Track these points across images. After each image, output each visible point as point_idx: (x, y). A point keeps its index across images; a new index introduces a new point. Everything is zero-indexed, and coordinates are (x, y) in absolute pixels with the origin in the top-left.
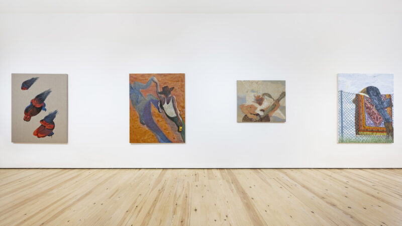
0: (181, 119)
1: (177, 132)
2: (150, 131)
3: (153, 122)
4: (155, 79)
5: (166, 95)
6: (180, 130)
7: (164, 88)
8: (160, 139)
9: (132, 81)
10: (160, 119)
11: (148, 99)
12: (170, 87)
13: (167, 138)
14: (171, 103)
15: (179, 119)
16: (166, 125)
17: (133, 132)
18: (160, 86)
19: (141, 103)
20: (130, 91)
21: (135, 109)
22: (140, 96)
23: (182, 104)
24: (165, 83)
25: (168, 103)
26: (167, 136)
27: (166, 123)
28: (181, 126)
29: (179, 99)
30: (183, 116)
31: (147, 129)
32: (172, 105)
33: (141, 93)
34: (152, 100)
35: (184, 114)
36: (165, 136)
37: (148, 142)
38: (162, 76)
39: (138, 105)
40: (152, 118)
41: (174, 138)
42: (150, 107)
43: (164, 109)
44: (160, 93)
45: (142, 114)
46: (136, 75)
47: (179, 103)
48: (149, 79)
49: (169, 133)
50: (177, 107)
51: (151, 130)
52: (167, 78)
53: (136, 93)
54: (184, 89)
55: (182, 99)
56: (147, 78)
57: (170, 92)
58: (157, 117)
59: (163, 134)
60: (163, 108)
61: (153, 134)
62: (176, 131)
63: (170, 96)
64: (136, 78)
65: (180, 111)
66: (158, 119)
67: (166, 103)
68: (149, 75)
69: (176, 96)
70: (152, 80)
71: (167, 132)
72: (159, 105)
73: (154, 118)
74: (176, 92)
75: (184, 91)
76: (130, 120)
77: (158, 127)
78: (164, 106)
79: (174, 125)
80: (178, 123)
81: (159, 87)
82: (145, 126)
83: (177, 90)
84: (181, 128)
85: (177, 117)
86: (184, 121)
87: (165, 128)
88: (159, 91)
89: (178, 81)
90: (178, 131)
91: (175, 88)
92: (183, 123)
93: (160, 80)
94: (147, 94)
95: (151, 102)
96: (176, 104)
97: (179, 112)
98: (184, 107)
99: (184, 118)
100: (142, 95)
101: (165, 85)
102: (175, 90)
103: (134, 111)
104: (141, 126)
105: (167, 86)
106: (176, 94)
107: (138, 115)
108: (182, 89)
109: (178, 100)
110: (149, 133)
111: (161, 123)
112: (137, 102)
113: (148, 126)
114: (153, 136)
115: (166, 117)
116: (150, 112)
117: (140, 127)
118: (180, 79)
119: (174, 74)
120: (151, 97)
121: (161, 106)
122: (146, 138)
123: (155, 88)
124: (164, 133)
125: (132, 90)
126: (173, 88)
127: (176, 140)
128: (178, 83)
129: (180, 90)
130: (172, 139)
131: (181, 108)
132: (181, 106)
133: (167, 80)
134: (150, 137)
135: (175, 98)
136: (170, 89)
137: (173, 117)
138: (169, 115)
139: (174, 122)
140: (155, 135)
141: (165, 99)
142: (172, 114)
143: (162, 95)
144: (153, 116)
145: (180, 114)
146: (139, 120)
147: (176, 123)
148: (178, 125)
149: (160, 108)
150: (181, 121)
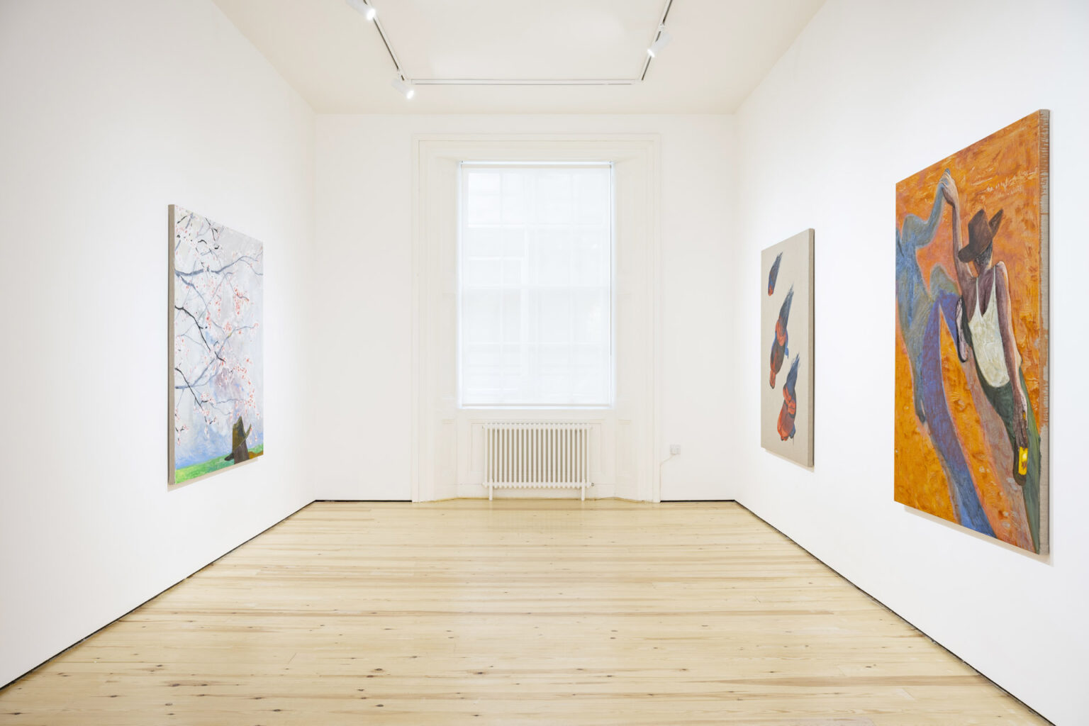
0: (1024, 401)
1: (1011, 480)
2: (935, 454)
3: (945, 413)
4: (951, 186)
5: (980, 266)
6: (1022, 471)
7: (973, 227)
8: (960, 502)
11: (932, 294)
12: (990, 214)
14: (992, 305)
15: (1016, 400)
16: (978, 428)
19: (918, 318)
21: (905, 347)
22: (915, 279)
23: (1027, 311)
24: (976, 197)
25: (983, 311)
26: (980, 492)
27: (978, 421)
28: (1025, 445)
29: (1017, 277)
31: (929, 442)
32: (995, 314)
33: (917, 269)
34: (943, 296)
36: (973, 490)
37: (932, 512)
38: (969, 159)
39: (913, 327)
40: (942, 392)
41: (1000, 513)
42: (937, 332)
43: (971, 344)
44: (963, 255)
46: (908, 181)
48: (937, 190)
49: (985, 476)
50: (1009, 330)
51: (939, 449)
52: (983, 162)
53: (907, 271)
55: (1028, 278)
56: (931, 186)
57: (990, 245)
58: (954, 385)
59: (969, 480)
60: (968, 339)
61: (944, 473)
62: (1008, 473)
63: (989, 266)
64: (907, 200)
65: (1019, 348)
66: (957, 394)
68: (938, 168)
69: (1010, 260)
70: (943, 191)
71: (982, 470)
72: (959, 321)
73: (946, 386)
74: (1011, 236)
77: (954, 437)
78: (972, 325)
79: (1001, 435)
81: (959, 223)
82: (926, 425)
83: (1013, 226)
84: (1024, 456)
85: (1011, 386)
88: (961, 244)
89: (1017, 169)
90: (1015, 471)
92: (1031, 427)
93: (964, 182)
94: (932, 268)
95: (941, 311)
96: (1008, 308)
97: (1018, 361)
98: (1033, 329)
100: (919, 275)
101: (977, 208)
102: (1007, 226)
105: (982, 212)
107: (912, 373)
108: (1030, 216)
111: (965, 417)
112: (910, 311)
113: (933, 432)
115: (977, 384)
116: (938, 361)
117: (914, 433)
118: (1023, 155)
119: (1005, 131)
121: (966, 321)
122: (926, 488)
124: (973, 476)
126: (1000, 215)
127: (1007, 525)
128: (1015, 178)
129: (1023, 220)
130: (995, 512)
131: (1023, 331)
132: (1024, 319)
133: (982, 179)
134: (936, 486)
135: (1005, 271)
136: (991, 223)
137: (999, 388)
138: (987, 373)
139: (1000, 415)
140: (948, 477)
141: (975, 286)
142: (995, 372)
143: (966, 266)
144: (944, 380)
145: (1020, 370)
146: (913, 398)
147: (1007, 424)
148: (1015, 438)
149: (963, 339)
150: (1024, 411)
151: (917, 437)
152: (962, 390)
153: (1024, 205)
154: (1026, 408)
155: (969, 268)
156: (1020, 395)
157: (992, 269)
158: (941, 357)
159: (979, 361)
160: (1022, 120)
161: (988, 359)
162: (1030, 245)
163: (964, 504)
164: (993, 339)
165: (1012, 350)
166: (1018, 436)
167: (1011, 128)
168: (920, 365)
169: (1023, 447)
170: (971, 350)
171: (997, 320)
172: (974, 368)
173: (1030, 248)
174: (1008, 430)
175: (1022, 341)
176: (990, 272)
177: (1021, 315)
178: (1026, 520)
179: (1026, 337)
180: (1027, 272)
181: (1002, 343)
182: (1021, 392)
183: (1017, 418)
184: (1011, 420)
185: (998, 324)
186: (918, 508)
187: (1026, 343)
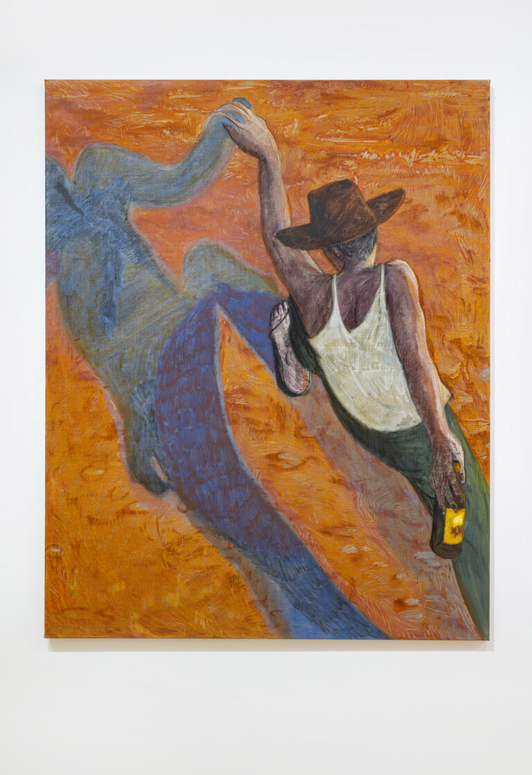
0: (458, 449)
1: (427, 555)
2: (204, 542)
3: (235, 471)
4: (255, 127)
5: (343, 258)
6: (449, 539)
7: (319, 200)
8: (287, 607)
9: (65, 141)
10: (291, 449)
11: (191, 287)
12: (370, 190)
13: (342, 602)
14: (376, 317)
15: (438, 447)
16: (341, 494)
17: (76, 547)
18: (293, 178)
19: (138, 321)
20: (51, 221)
21: (85, 367)
22: (127, 256)
23: (463, 330)
24: (332, 159)
25: (352, 321)
26: (341, 583)
28: (459, 505)
29: (440, 285)
30: (471, 429)
31: (184, 524)
32: (386, 332)
33: (135, 240)
34: (226, 295)
35: (482, 406)
36: (324, 581)
37: (195, 633)
38: (310, 97)
39: (119, 336)
40: (227, 443)
41: (400, 604)
42: (207, 348)
43: (318, 370)
45: (142, 405)
46: (96, 88)
47: (438, 321)
48: (206, 123)
49: (356, 558)
50: (423, 354)
51: (220, 533)
52: (349, 115)
53: (95, 239)
54: (483, 206)
55: (466, 290)
56: (185, 114)
57: (368, 232)
58: (268, 431)
59: (313, 566)
60: (310, 360)
61: (235, 568)
62: (417, 545)
63: (371, 260)
64: (95, 119)
65: (445, 380)
66: (274, 444)
67: (336, 318)
68: (208, 90)
69: (421, 260)
70: (228, 129)
71: (350, 549)
72: (280, 336)
73: (239, 437)
74: (423, 229)
75: (480, 225)
76: (50, 453)
78: (319, 343)
79: (401, 496)
80: (433, 481)
81: (280, 192)
82: (171, 500)
83: (428, 217)
84: (456, 519)
85: (429, 428)
86: (481, 462)
87: (329, 519)
88: (286, 222)
89: (439, 143)
90: (436, 542)
91: (416, 195)
92: (471, 481)
93: (293, 130)
94: (189, 247)
95: (220, 314)
96: (419, 326)
97: (440, 395)
98: (478, 355)
99: (479, 442)
100: (143, 253)
101: (337, 176)
102: (413, 214)
103: (82, 377)
104: (142, 501)
105: (347, 184)
106: (417, 242)
107: (116, 416)
108: (470, 210)
109: (430, 297)
110: (203, 562)
111: (297, 476)
112: (109, 309)
113: (192, 505)
114: (231, 580)
115: (337, 428)
116: (212, 394)
117: (126, 513)
118: (451, 127)
119: (409, 86)
120: (222, 265)
121: (300, 339)
122: (173, 599)
123: (253, 195)
124: (324, 561)
125: (69, 215)
126: (396, 197)
127: (415, 615)
128: (433, 153)
129: (453, 213)
130: (387, 604)
131: (455, 358)
132: (457, 342)
133: (346, 136)
134: (206, 591)
135: (410, 274)
136: (373, 203)
137: (396, 433)
138: (363, 413)
139: (397, 468)
140: (249, 574)
141: (330, 289)
142: (384, 410)
143: (303, 256)
144: (234, 422)
145: (447, 408)
146: (122, 454)
147: (415, 482)
148: (435, 499)
149: (292, 358)
150: (456, 462)
151: (137, 521)
152: (292, 438)
153: (457, 195)
154: (461, 458)
155: (312, 259)
156: (447, 441)
157: (376, 267)
158: (222, 387)
159: (340, 395)
160: (452, 82)
161: (365, 393)
162: (471, 248)
163: (298, 606)
164: (380, 365)
165: (428, 381)
166: (442, 495)
167: (426, 86)
168: (150, 400)
169: (454, 507)
170: (320, 382)
171: (390, 339)
172: (327, 406)
173: (469, 252)
174: (416, 489)
175: (453, 370)
176: (372, 271)
177: (450, 335)
178: (461, 601)
179: (462, 365)
180: (465, 281)
181: (402, 372)
182: (450, 436)
183: (441, 472)
184: (424, 474)
185: (392, 346)
186: (143, 636)
187: (462, 373)
